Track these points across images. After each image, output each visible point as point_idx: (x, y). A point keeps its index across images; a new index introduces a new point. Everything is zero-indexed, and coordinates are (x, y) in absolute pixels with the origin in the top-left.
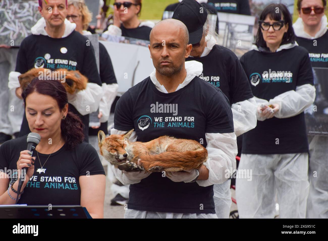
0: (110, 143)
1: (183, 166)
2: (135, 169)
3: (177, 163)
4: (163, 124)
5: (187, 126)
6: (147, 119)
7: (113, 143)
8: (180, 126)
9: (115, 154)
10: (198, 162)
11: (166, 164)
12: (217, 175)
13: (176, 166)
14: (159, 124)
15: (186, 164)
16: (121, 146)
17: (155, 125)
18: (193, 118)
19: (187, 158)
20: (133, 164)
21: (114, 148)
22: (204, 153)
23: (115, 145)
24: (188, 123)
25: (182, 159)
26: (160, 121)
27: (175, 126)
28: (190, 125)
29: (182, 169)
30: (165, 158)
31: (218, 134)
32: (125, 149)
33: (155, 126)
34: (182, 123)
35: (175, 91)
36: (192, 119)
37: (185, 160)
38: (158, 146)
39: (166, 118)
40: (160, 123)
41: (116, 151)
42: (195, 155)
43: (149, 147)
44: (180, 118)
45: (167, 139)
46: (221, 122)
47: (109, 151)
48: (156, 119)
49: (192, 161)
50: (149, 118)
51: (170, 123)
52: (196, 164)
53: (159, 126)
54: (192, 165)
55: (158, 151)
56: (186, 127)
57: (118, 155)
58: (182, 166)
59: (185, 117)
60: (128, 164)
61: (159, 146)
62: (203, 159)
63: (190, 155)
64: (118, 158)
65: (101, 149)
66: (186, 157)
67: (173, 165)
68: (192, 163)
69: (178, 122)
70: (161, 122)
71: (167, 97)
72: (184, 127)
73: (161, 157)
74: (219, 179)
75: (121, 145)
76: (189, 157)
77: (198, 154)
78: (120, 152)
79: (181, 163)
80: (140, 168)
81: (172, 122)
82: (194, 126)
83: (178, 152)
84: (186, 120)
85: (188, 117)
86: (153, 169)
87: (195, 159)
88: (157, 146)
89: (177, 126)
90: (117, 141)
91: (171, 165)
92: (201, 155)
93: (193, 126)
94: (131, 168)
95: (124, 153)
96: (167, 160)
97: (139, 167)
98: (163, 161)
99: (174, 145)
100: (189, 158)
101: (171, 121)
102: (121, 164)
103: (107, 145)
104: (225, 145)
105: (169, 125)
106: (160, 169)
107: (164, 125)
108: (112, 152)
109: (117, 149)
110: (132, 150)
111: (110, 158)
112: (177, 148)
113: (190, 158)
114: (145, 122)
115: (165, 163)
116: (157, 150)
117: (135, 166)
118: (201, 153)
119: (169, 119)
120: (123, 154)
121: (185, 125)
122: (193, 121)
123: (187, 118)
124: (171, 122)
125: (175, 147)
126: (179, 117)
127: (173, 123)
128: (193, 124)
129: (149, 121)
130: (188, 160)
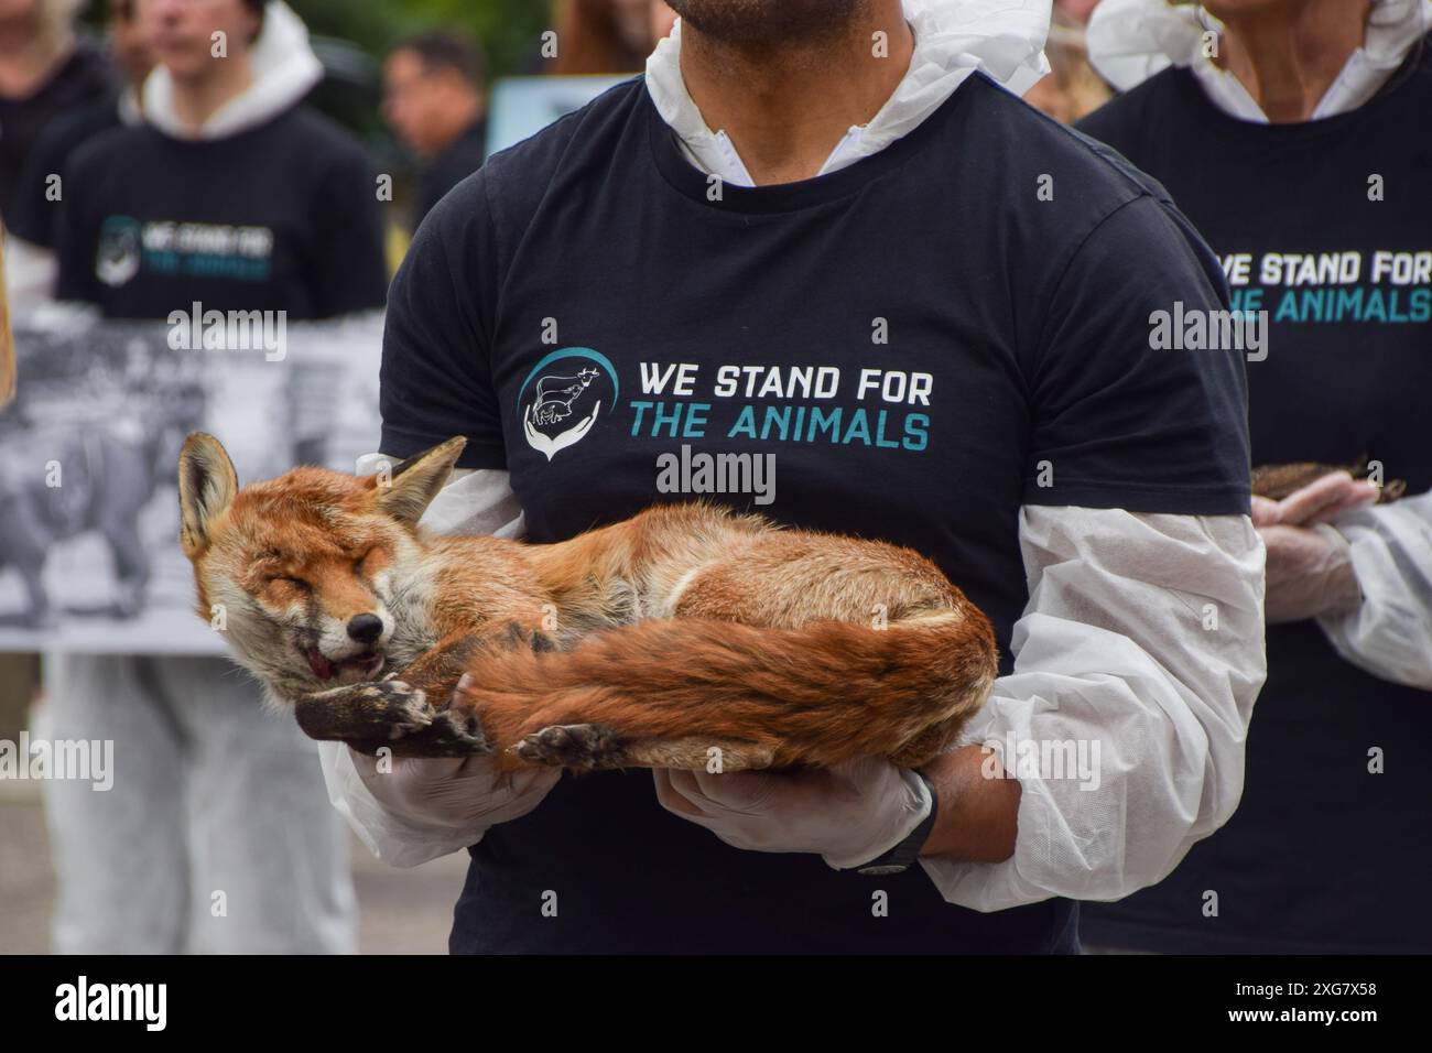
0: (267, 529)
1: (778, 735)
2: (419, 732)
3: (733, 706)
4: (698, 414)
5: (873, 437)
6: (588, 375)
7: (286, 535)
8: (824, 437)
9: (294, 618)
10: (905, 710)
11: (651, 709)
12: (1082, 832)
13: (722, 725)
14: (668, 412)
15: (797, 716)
16: (340, 560)
17: (639, 416)
18: (921, 385)
19: (808, 674)
20: (403, 698)
21: (291, 569)
22: (961, 645)
23: (298, 547)
24: (883, 414)
25: (772, 679)
26: (678, 391)
27: (783, 436)
28: (895, 431)
29: (764, 754)
30: (641, 662)
31: (1119, 514)
32: (370, 584)
33: (637, 424)
34: (837, 414)
35: (809, 176)
36: (918, 388)
37: (792, 688)
38: (625, 578)
39: (724, 370)
40: (679, 406)
41: (300, 594)
42: (881, 654)
43: (555, 577)
44: (828, 378)
45: (709, 526)
46: (1144, 432)
47: (253, 593)
48: (650, 375)
49: (849, 697)
50: (601, 369)
51: (748, 412)
52: (881, 725)
53: (665, 427)
54: (852, 729)
55: (622, 614)
56: (868, 442)
57: (314, 626)
58: (768, 730)
59: (865, 373)
60: (368, 698)
61: (631, 579)
62: (948, 693)
63: (840, 655)
64: (314, 649)
65: (198, 571)
66: (804, 667)
67: (697, 720)
68: (853, 712)
69: (812, 402)
70: (685, 400)
71: (746, 219)
72: (846, 440)
73: (613, 657)
74: (1096, 863)
75: (345, 548)
76: (826, 668)
77: (904, 649)
78: (326, 603)
79: (759, 707)
80: (459, 727)
81: (760, 405)
82: (924, 440)
83: (758, 624)
84: (868, 390)
85: (890, 375)
86: (545, 741)
87: (880, 685)
88: (619, 572)
89: (797, 437)
90: (318, 519)
91: (687, 719)
92: (926, 654)
93: (915, 439)
94: (389, 729)
95: (353, 613)
96: (659, 682)
97: (452, 720)
98: (630, 683)
99: (746, 577)
100: (831, 677)
101: (762, 394)
102: (317, 695)
103: (245, 541)
104: (1162, 604)
105: (740, 422)
106: (592, 745)
107: (703, 421)
108: (271, 597)
109: (310, 578)
110: (430, 591)
111: (264, 646)
112: (759, 599)
113: (836, 672)
114: (570, 395)
115: (642, 701)
116: (613, 604)
117: (418, 708)
118: (928, 646)
119: (743, 379)
120: (347, 619)
121: (859, 428)
122: (925, 402)
123: (880, 379)
124: (755, 400)
125: (742, 591)
126: (823, 371)
127: (771, 412)
128: (917, 424)
129: (601, 388)
130: (817, 692)
